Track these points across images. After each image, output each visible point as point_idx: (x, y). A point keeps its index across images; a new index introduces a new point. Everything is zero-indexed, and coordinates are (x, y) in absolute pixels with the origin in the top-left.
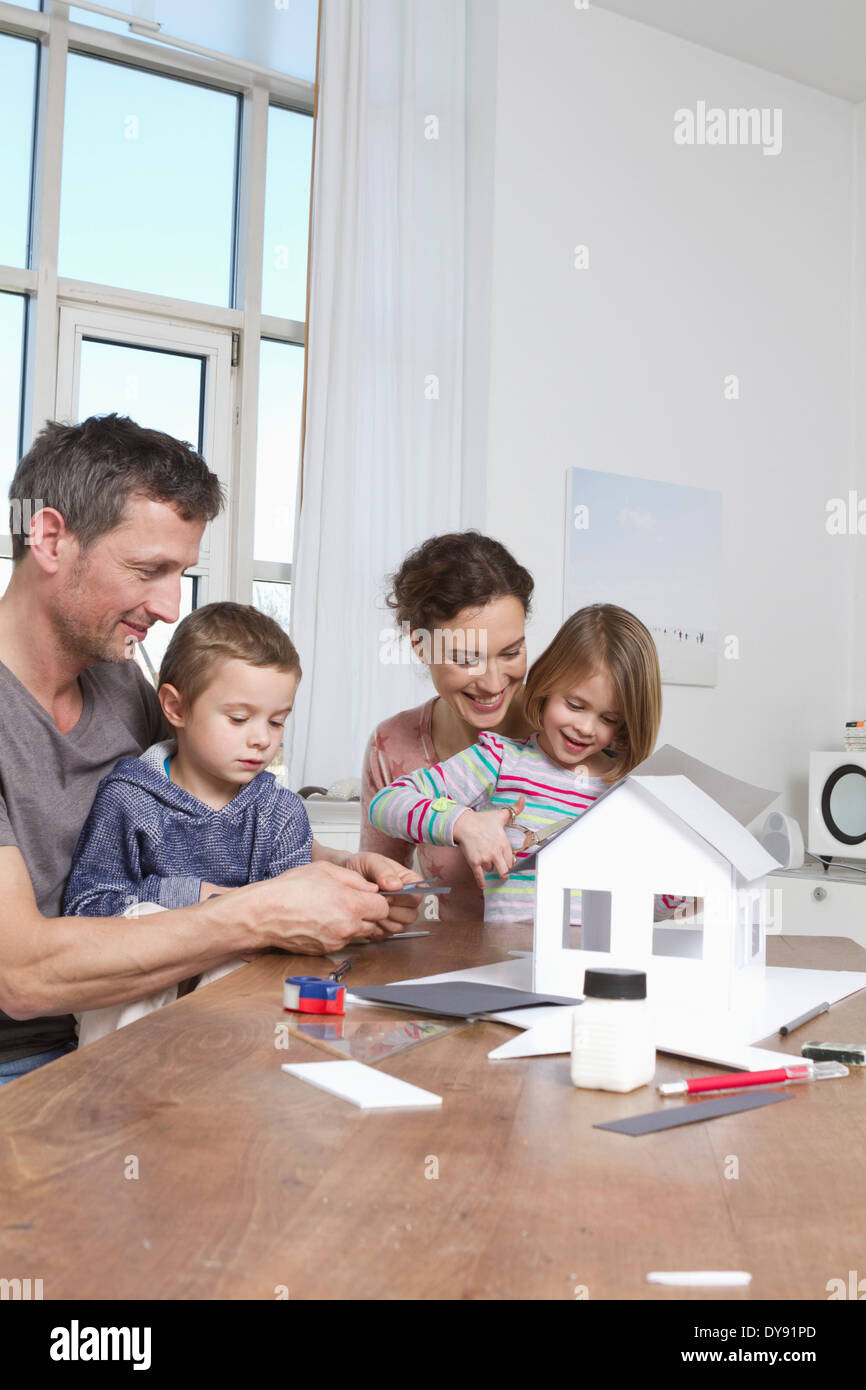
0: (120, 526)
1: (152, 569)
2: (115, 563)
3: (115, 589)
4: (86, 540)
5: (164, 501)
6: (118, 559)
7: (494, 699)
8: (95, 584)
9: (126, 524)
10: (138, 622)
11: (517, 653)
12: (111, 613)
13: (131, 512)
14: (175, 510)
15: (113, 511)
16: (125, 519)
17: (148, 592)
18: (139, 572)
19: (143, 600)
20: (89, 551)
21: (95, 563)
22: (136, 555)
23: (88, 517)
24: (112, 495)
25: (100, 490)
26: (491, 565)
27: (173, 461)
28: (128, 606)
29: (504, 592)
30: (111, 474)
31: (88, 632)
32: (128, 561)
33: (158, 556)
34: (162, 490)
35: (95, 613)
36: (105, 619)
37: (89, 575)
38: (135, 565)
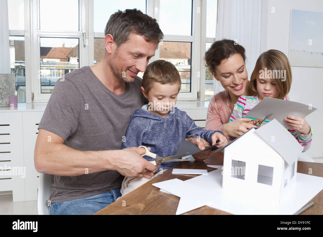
0: (127, 41)
1: (136, 55)
2: (125, 52)
3: (125, 60)
4: (119, 45)
5: (141, 35)
6: (126, 51)
7: (239, 86)
8: (120, 58)
9: (129, 41)
10: (133, 71)
11: (243, 71)
12: (124, 67)
13: (131, 37)
14: (144, 38)
15: (125, 37)
16: (128, 39)
17: (136, 62)
18: (132, 56)
19: (134, 64)
20: (119, 48)
21: (120, 52)
22: (131, 51)
23: (119, 38)
24: (126, 32)
25: (123, 30)
26: (229, 46)
27: (145, 23)
28: (129, 65)
29: (234, 53)
30: (126, 25)
31: (119, 72)
32: (129, 52)
33: (137, 51)
34: (140, 32)
35: (120, 66)
36: (123, 69)
37: (119, 55)
38: (131, 54)
